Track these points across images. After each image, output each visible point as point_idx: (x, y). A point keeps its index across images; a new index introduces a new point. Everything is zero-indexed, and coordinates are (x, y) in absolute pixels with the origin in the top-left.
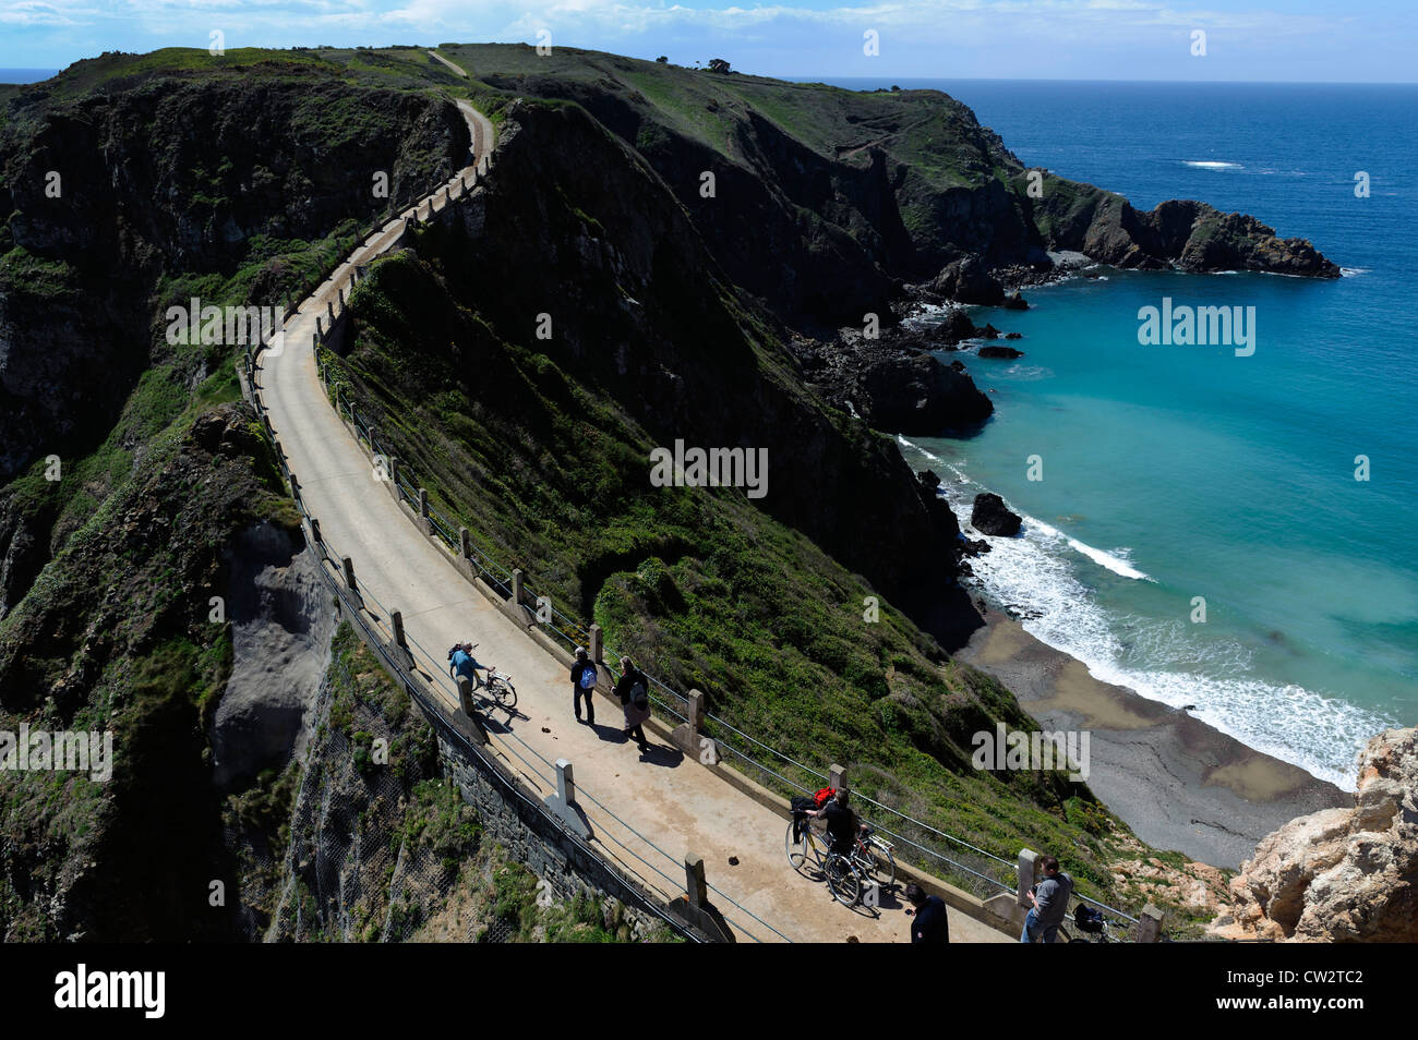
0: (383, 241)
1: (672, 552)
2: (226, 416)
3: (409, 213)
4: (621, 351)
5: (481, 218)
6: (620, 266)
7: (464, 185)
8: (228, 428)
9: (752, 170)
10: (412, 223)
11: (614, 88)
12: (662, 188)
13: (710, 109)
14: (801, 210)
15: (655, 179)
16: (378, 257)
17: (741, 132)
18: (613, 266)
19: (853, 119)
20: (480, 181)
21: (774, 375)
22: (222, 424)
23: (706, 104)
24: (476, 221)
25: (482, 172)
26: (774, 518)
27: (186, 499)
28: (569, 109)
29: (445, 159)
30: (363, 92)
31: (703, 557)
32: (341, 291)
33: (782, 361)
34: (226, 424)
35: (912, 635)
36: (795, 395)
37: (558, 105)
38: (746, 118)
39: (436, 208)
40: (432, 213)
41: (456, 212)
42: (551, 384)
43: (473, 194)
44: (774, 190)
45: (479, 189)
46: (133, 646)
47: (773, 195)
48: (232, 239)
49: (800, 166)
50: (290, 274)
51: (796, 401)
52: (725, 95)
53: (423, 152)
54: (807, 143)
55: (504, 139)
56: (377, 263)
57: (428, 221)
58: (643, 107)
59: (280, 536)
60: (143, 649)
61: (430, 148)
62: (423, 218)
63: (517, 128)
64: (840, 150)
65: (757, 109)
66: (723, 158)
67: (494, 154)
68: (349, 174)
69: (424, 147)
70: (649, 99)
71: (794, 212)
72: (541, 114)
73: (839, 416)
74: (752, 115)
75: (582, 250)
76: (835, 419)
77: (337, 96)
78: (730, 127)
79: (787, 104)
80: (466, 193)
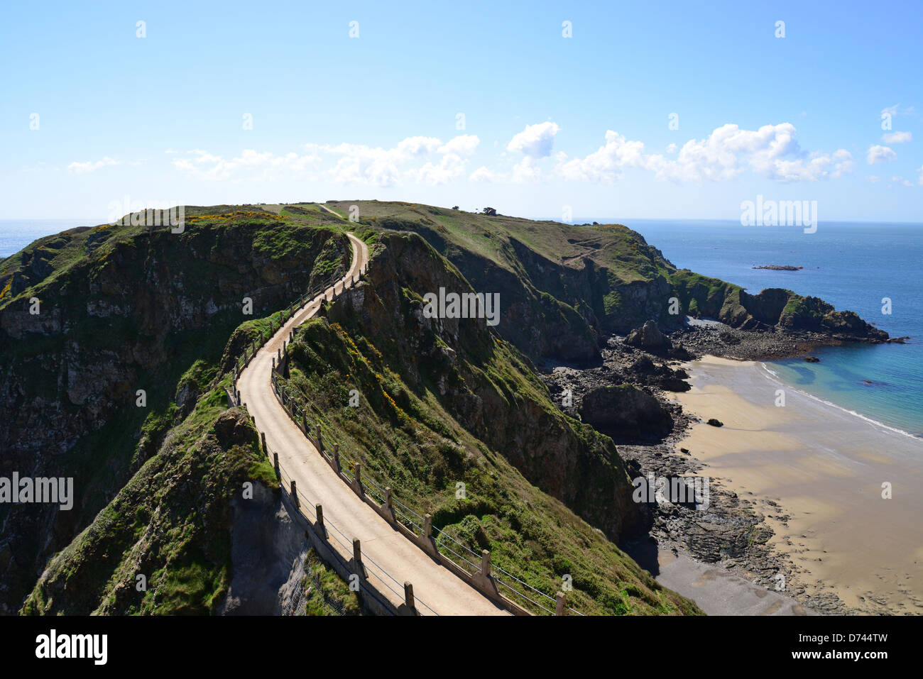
0: (307, 313)
1: (482, 510)
2: (236, 416)
3: (322, 296)
4: (443, 380)
5: (362, 299)
6: (441, 327)
7: (353, 280)
8: (238, 423)
9: (512, 270)
10: (324, 302)
11: (429, 224)
12: (464, 281)
13: (486, 235)
14: (543, 294)
15: (460, 276)
16: (306, 322)
17: (505, 247)
18: (437, 327)
19: (571, 241)
20: (361, 278)
21: (535, 396)
22: (234, 421)
23: (483, 232)
24: (358, 301)
25: (363, 273)
26: (542, 489)
27: (210, 467)
28: (413, 237)
29: (341, 265)
30: (294, 228)
31: (500, 517)
32: (285, 342)
33: (539, 388)
34: (237, 421)
35: (636, 571)
36: (548, 409)
37: (406, 234)
38: (507, 240)
39: (337, 294)
40: (335, 298)
41: (348, 296)
42: (403, 400)
43: (358, 285)
44: (525, 282)
45: (361, 282)
46: (170, 562)
47: (525, 285)
48: (211, 312)
49: (541, 268)
50: (255, 332)
51: (549, 412)
52: (493, 227)
53: (328, 261)
54: (545, 255)
55: (376, 253)
56: (306, 326)
57: (332, 301)
58: (446, 235)
59: (267, 492)
60: (176, 564)
61: (332, 259)
62: (329, 299)
63: (384, 247)
64: (565, 258)
65: (514, 235)
66: (494, 264)
67: (369, 262)
68: (282, 274)
69: (328, 259)
70: (449, 230)
71: (538, 295)
72: (397, 239)
73: (575, 423)
74: (511, 239)
75: (419, 318)
76: (573, 425)
77: (279, 231)
78: (498, 246)
79: (531, 232)
80: (353, 284)
